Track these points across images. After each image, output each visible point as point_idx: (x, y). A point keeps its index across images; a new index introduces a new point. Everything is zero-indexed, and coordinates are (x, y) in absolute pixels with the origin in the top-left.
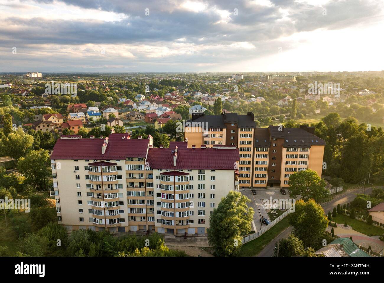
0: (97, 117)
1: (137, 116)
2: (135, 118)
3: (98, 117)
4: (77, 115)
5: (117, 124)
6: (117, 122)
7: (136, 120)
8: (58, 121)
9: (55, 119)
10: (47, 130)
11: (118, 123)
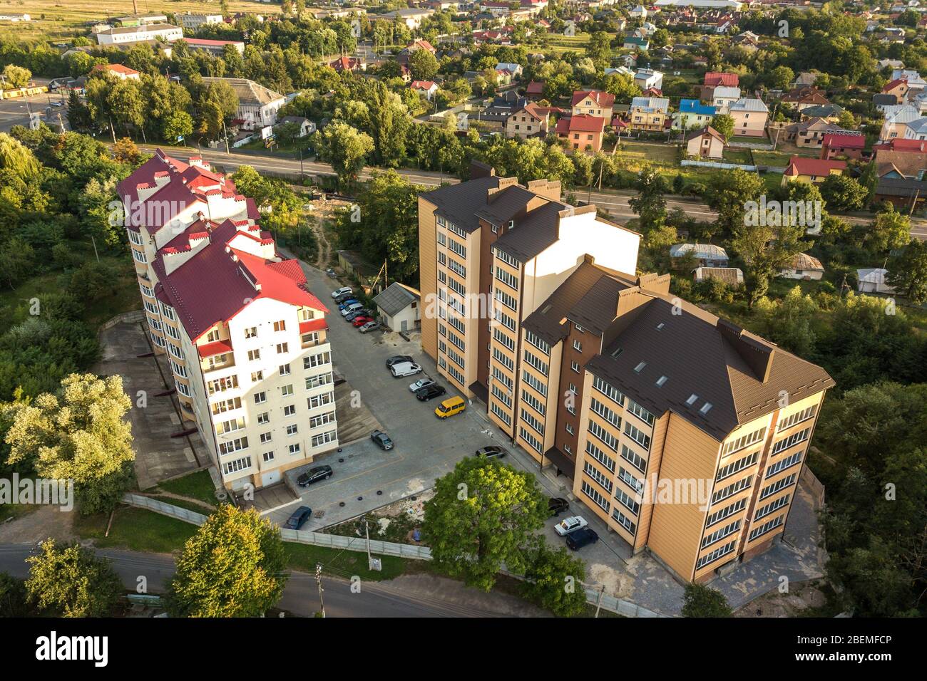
0: (700, 118)
1: (816, 134)
2: (807, 141)
3: (704, 117)
4: (647, 103)
5: (704, 146)
6: (706, 143)
7: (806, 145)
8: (599, 112)
9: (594, 106)
10: (529, 128)
11: (707, 146)
